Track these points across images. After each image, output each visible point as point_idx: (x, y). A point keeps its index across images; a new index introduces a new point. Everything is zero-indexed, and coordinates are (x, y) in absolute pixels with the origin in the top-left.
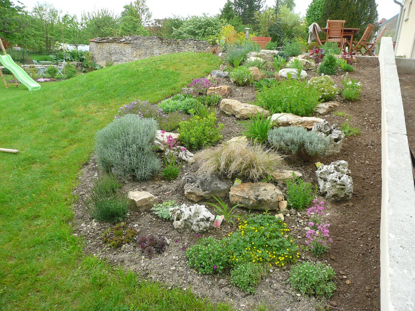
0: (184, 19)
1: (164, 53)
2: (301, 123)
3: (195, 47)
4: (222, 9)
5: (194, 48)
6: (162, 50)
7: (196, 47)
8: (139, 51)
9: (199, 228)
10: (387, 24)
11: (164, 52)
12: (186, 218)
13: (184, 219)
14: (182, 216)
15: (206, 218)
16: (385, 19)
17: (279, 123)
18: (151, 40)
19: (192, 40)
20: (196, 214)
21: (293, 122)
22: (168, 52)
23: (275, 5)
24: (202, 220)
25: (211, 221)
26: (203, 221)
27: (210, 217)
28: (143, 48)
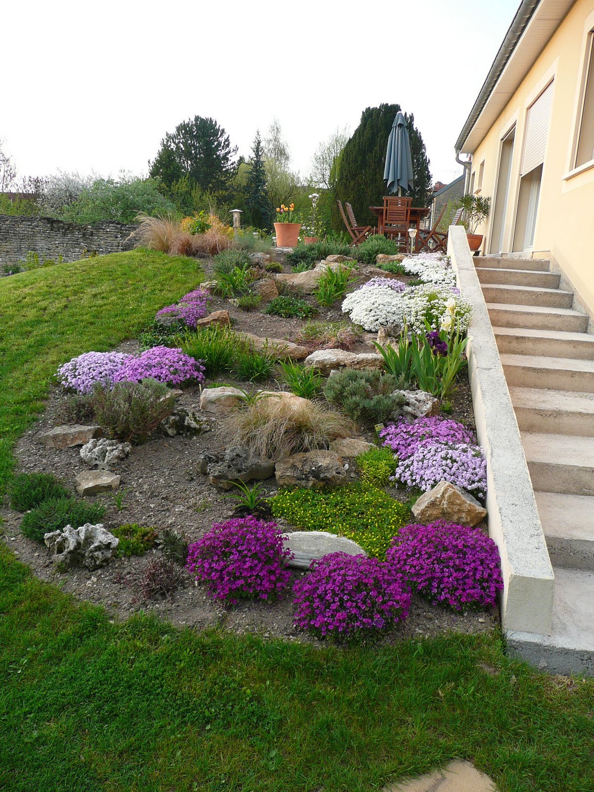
0: (82, 181)
1: (57, 247)
2: (358, 363)
3: (119, 236)
4: (153, 160)
5: (116, 238)
6: (52, 243)
7: (121, 237)
8: (5, 244)
9: (95, 562)
10: (446, 192)
11: (57, 245)
12: (72, 548)
13: (69, 550)
14: (66, 546)
15: (104, 545)
16: (440, 183)
17: (325, 365)
18: (30, 224)
19: (112, 223)
20: (89, 539)
21: (346, 362)
22: (65, 245)
23: (253, 155)
24: (98, 548)
25: (114, 549)
26: (100, 550)
27: (110, 543)
28: (13, 237)
